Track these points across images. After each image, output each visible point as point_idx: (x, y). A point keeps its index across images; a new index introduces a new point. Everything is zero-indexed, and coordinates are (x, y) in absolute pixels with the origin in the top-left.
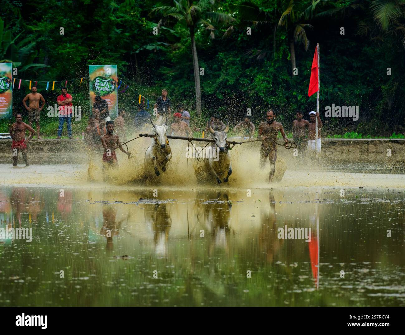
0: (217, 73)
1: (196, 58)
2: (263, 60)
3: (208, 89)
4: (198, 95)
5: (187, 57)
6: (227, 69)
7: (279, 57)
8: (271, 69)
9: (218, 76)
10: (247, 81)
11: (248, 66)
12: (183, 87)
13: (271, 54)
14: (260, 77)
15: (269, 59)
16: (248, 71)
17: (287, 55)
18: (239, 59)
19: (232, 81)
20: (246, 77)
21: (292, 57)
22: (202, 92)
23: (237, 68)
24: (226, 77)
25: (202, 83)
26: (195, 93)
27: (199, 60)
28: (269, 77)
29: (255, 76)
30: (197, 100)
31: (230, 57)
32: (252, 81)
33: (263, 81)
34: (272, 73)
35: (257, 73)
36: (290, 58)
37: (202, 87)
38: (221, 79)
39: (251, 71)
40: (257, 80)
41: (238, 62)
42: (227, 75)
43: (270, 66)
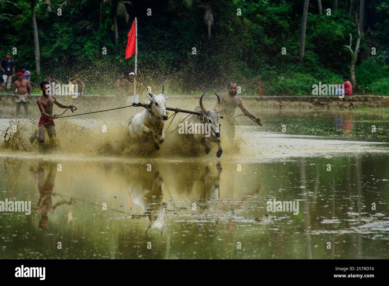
0: (53, 40)
1: (35, 27)
2: (91, 30)
3: (46, 53)
4: (38, 58)
5: (28, 26)
6: (61, 37)
7: (104, 28)
8: (98, 38)
9: (55, 43)
10: (78, 47)
11: (79, 35)
12: (25, 51)
13: (98, 25)
14: (89, 44)
15: (96, 30)
16: (78, 39)
17: (111, 26)
18: (71, 29)
19: (65, 47)
20: (78, 43)
21: (115, 28)
22: (41, 56)
23: (70, 36)
24: (61, 44)
25: (40, 48)
26: (35, 56)
27: (38, 29)
28: (96, 44)
29: (85, 43)
30: (37, 62)
31: (63, 27)
32: (83, 47)
33: (91, 48)
34: (98, 41)
35: (87, 40)
36: (114, 28)
37: (41, 52)
38: (56, 46)
39: (81, 39)
40: (86, 46)
41: (71, 31)
42: (62, 42)
43: (97, 35)
